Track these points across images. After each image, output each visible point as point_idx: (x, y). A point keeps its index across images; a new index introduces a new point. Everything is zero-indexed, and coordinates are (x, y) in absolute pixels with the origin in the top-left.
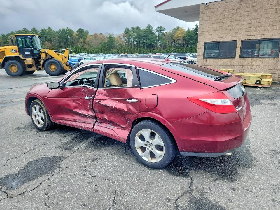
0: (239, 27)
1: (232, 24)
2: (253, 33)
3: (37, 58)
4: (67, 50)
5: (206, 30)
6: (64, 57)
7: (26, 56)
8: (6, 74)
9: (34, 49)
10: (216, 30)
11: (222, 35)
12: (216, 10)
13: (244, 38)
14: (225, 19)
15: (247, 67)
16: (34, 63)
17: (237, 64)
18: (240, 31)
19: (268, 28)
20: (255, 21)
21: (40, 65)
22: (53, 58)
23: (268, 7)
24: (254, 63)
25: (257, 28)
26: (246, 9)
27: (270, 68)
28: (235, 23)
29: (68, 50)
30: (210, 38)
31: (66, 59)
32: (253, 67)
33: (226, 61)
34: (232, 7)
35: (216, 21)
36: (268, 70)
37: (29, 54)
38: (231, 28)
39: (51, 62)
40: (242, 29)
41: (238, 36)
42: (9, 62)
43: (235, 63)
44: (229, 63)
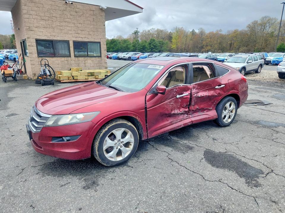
0: (68, 28)
1: (61, 24)
2: (80, 36)
5: (35, 26)
10: (47, 28)
11: (54, 34)
12: (42, 6)
13: (75, 39)
14: (54, 18)
15: (82, 65)
17: (73, 62)
18: (70, 32)
19: (91, 33)
20: (81, 25)
23: (87, 15)
24: (86, 62)
25: (83, 32)
26: (71, 13)
27: (98, 65)
28: (64, 24)
30: (41, 35)
32: (87, 65)
33: (63, 60)
34: (58, 7)
35: (45, 18)
36: (97, 67)
38: (61, 28)
40: (71, 30)
41: (69, 36)
43: (71, 62)
44: (66, 62)
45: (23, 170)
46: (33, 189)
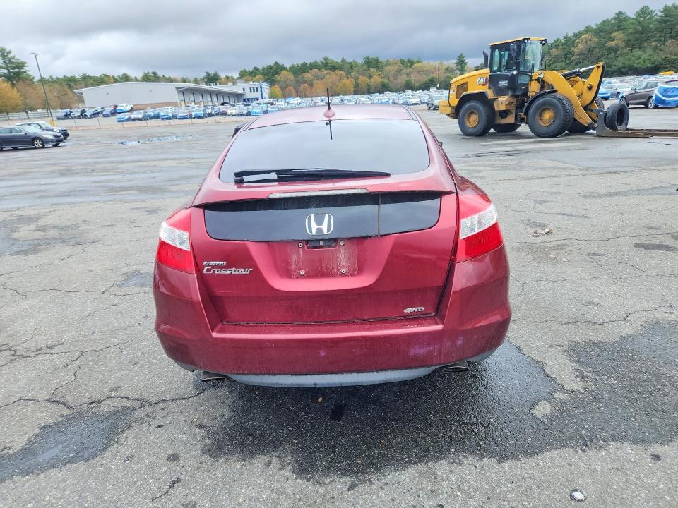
3: (521, 95)
4: (598, 67)
6: (586, 89)
7: (500, 92)
8: (458, 130)
9: (520, 73)
16: (513, 108)
21: (521, 112)
22: (556, 91)
29: (601, 69)
31: (589, 92)
37: (504, 87)
39: (545, 103)
42: (468, 105)
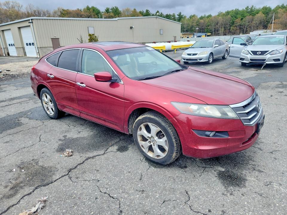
45: (272, 153)
46: (273, 135)
